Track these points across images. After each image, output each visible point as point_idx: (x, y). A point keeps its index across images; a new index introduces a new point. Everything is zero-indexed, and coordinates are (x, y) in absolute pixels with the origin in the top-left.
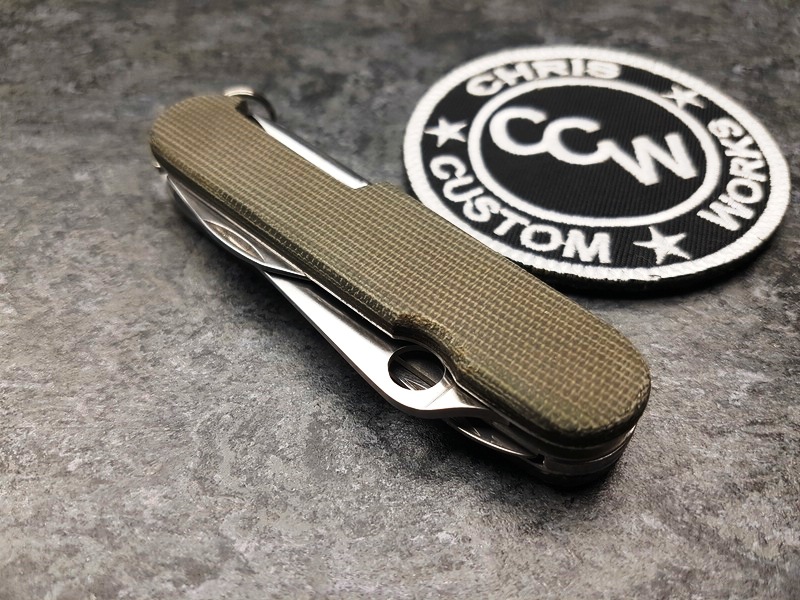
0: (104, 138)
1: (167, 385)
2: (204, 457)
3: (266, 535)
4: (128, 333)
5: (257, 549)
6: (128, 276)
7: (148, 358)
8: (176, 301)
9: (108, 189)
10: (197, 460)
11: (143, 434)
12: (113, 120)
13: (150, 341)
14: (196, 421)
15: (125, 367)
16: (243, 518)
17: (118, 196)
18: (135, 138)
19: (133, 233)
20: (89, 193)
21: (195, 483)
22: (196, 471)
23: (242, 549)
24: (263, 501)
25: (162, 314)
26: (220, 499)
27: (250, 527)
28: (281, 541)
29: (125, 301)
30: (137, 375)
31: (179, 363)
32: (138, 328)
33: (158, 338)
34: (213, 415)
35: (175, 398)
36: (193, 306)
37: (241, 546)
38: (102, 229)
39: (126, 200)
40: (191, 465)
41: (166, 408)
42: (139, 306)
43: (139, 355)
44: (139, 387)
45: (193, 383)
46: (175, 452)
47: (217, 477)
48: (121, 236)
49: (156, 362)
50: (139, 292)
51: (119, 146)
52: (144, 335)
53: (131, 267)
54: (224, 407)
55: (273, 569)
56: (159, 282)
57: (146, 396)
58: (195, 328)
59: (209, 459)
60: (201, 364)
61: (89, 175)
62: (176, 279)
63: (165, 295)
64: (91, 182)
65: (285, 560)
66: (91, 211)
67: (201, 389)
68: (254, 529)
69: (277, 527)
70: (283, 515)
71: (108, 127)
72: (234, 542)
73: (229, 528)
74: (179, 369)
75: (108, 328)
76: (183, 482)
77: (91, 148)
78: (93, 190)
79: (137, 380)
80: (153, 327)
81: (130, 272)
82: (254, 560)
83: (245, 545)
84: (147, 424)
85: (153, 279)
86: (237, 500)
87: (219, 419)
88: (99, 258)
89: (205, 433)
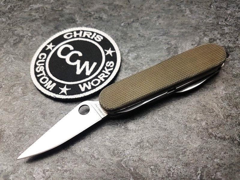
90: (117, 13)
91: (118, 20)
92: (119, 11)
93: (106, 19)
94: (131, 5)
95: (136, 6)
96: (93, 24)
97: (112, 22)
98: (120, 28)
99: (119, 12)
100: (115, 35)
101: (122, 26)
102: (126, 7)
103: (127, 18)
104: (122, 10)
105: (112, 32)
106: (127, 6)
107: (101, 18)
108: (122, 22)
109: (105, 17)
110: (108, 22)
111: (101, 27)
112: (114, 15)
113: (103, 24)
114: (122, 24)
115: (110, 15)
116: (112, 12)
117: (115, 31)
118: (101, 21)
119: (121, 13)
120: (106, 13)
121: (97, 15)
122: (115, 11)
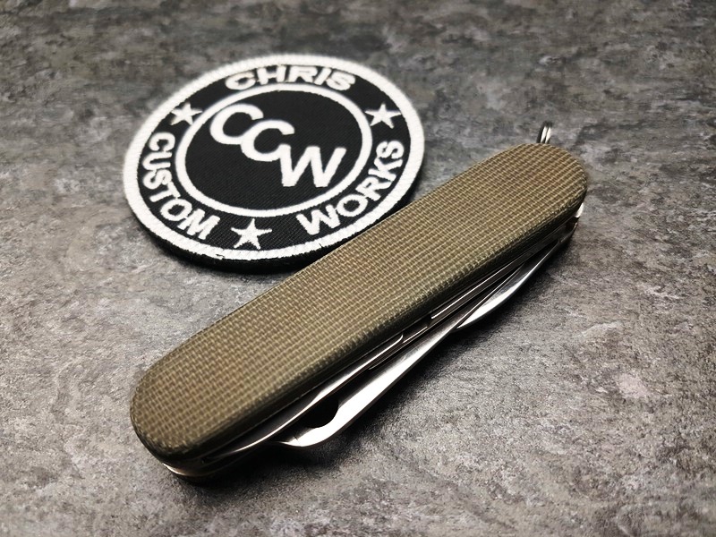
0: (26, 141)
1: (42, 342)
2: (61, 396)
3: (94, 452)
4: (22, 302)
5: (86, 461)
6: (27, 257)
7: (33, 322)
8: (58, 276)
9: (23, 186)
10: (56, 398)
11: (22, 379)
12: (34, 125)
13: (36, 308)
14: (60, 369)
15: (17, 329)
16: (80, 440)
17: (29, 191)
18: (47, 141)
19: (35, 222)
20: (8, 189)
21: (52, 416)
22: (53, 406)
23: (76, 462)
24: (95, 429)
25: (47, 287)
26: (67, 426)
27: (84, 446)
28: (103, 456)
29: (22, 277)
30: (24, 334)
31: (53, 325)
32: (29, 298)
33: (43, 306)
34: (71, 365)
35: (46, 352)
36: (68, 280)
37: (75, 460)
38: (14, 219)
39: (34, 194)
40: (52, 401)
41: (40, 359)
42: (32, 282)
43: (27, 319)
44: (24, 344)
45: (60, 341)
46: (42, 392)
47: (67, 411)
48: (27, 225)
49: (38, 325)
50: (34, 270)
51: (35, 148)
52: (33, 304)
53: (31, 250)
54: (79, 359)
55: (94, 476)
56: (49, 262)
57: (28, 351)
58: (68, 298)
59: (63, 397)
60: (68, 326)
61: (10, 174)
62: (61, 259)
63: (51, 272)
64: (10, 180)
65: (104, 470)
66: (8, 204)
67: (65, 346)
68: (86, 448)
69: (101, 447)
70: (106, 439)
71: (28, 132)
72: (72, 456)
73: (69, 447)
74: (52, 330)
75: (10, 298)
76: (44, 414)
77: (14, 151)
78: (11, 186)
79: (23, 338)
80: (39, 297)
81: (29, 254)
82: (83, 469)
83: (79, 459)
84: (26, 372)
85: (45, 260)
86: (78, 428)
87: (74, 368)
88: (9, 242)
89: (64, 378)
90: (521, 28)
91: (527, 48)
92: (526, 24)
93: (486, 45)
94: (562, 9)
95: (579, 12)
96: (445, 55)
97: (506, 54)
98: (538, 70)
99: (528, 27)
100: (524, 89)
101: (544, 66)
102: (546, 14)
103: (557, 43)
104: (536, 21)
105: (513, 79)
106: (551, 12)
107: (468, 42)
108: (542, 55)
109: (480, 36)
110: (493, 50)
111: (473, 65)
112: (509, 33)
113: (478, 55)
114: (544, 60)
115: (498, 32)
116: (503, 27)
117: (520, 78)
118: (470, 49)
119: (533, 30)
120: (482, 28)
121: (453, 31)
122: (511, 24)
